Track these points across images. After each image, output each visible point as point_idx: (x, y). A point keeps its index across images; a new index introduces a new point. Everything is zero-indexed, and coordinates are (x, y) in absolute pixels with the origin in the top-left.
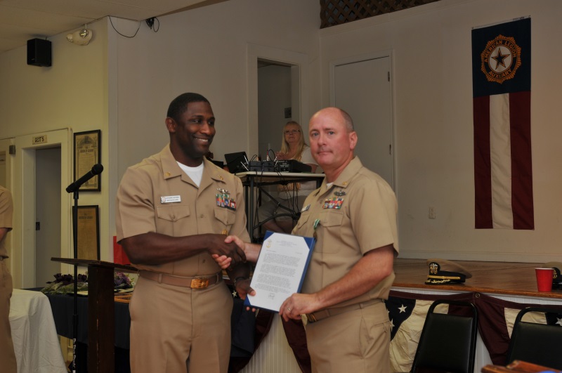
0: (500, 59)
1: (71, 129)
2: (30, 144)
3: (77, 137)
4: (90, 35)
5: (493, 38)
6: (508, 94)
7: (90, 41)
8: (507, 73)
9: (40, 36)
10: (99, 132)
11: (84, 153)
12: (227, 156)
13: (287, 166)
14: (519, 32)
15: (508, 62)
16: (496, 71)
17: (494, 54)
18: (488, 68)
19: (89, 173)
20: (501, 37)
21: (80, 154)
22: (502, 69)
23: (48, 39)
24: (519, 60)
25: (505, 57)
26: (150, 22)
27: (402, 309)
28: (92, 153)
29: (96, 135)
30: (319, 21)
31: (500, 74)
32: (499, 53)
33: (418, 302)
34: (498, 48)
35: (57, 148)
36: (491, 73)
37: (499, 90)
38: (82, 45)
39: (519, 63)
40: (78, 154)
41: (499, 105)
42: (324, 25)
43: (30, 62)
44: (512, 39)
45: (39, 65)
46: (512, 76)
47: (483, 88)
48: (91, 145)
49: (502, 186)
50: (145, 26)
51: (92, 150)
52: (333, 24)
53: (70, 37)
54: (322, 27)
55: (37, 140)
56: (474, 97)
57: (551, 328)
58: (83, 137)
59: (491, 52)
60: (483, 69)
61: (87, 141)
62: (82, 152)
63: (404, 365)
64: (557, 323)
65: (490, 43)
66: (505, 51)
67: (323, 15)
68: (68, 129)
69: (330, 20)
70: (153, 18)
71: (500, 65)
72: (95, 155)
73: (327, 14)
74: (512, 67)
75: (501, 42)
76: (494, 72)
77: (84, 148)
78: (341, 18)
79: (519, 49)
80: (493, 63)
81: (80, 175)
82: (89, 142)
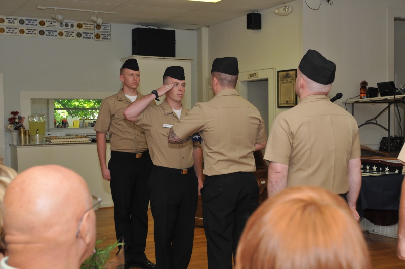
1: (276, 69)
2: (247, 79)
3: (280, 73)
4: (290, 9)
7: (290, 13)
9: (255, 10)
11: (285, 84)
12: (379, 84)
19: (334, 97)
21: (283, 84)
23: (258, 12)
29: (294, 72)
38: (284, 15)
40: (281, 84)
43: (249, 27)
45: (254, 29)
48: (291, 78)
50: (325, 2)
51: (291, 82)
53: (277, 11)
55: (251, 76)
58: (285, 73)
61: (287, 76)
62: (283, 83)
68: (273, 68)
77: (285, 81)
81: (282, 98)
82: (289, 77)
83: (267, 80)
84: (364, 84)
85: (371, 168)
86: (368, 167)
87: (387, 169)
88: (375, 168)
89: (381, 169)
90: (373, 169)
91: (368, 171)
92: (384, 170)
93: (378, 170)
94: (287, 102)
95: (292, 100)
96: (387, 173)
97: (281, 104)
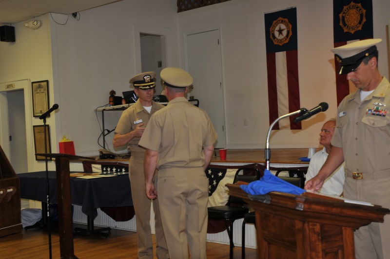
0: (280, 31)
1: (30, 80)
2: (4, 89)
3: (34, 84)
4: (39, 24)
5: (276, 19)
6: (285, 52)
7: (39, 27)
8: (284, 39)
9: (7, 24)
10: (47, 81)
11: (39, 94)
12: (124, 93)
13: (158, 98)
14: (290, 15)
15: (285, 33)
16: (279, 38)
17: (277, 28)
18: (274, 37)
20: (280, 18)
21: (36, 95)
22: (281, 37)
23: (12, 25)
24: (291, 32)
25: (283, 30)
26: (75, 15)
27: (220, 174)
28: (44, 94)
29: (46, 83)
30: (176, 8)
31: (281, 40)
32: (280, 28)
33: (228, 170)
34: (279, 25)
35: (22, 91)
36: (275, 39)
37: (280, 49)
38: (34, 29)
39: (291, 34)
41: (281, 58)
42: (180, 10)
43: (2, 40)
44: (286, 20)
45: (8, 41)
46: (287, 41)
47: (272, 48)
48: (43, 89)
49: (283, 105)
50: (71, 17)
51: (43, 92)
52: (185, 10)
53: (27, 25)
54: (179, 11)
55: (8, 86)
56: (267, 54)
57: (291, 178)
58: (37, 84)
59: (275, 27)
60: (271, 37)
61: (40, 87)
62: (37, 93)
63: (221, 203)
64: (295, 176)
65: (275, 22)
66: (283, 26)
67: (178, 5)
69: (183, 7)
70: (76, 13)
71: (281, 35)
72: (46, 95)
73: (181, 3)
74: (287, 36)
75: (281, 22)
76: (277, 39)
77: (38, 91)
78: (189, 6)
79: (290, 26)
80: (277, 34)
81: (37, 107)
82: (41, 88)
83: (22, 90)
84: (113, 93)
85: (111, 170)
86: (109, 169)
87: (124, 170)
88: (114, 170)
89: (119, 170)
90: (113, 171)
91: (109, 172)
92: (121, 171)
93: (117, 171)
94: (41, 111)
95: (45, 109)
96: (124, 173)
97: (37, 113)
